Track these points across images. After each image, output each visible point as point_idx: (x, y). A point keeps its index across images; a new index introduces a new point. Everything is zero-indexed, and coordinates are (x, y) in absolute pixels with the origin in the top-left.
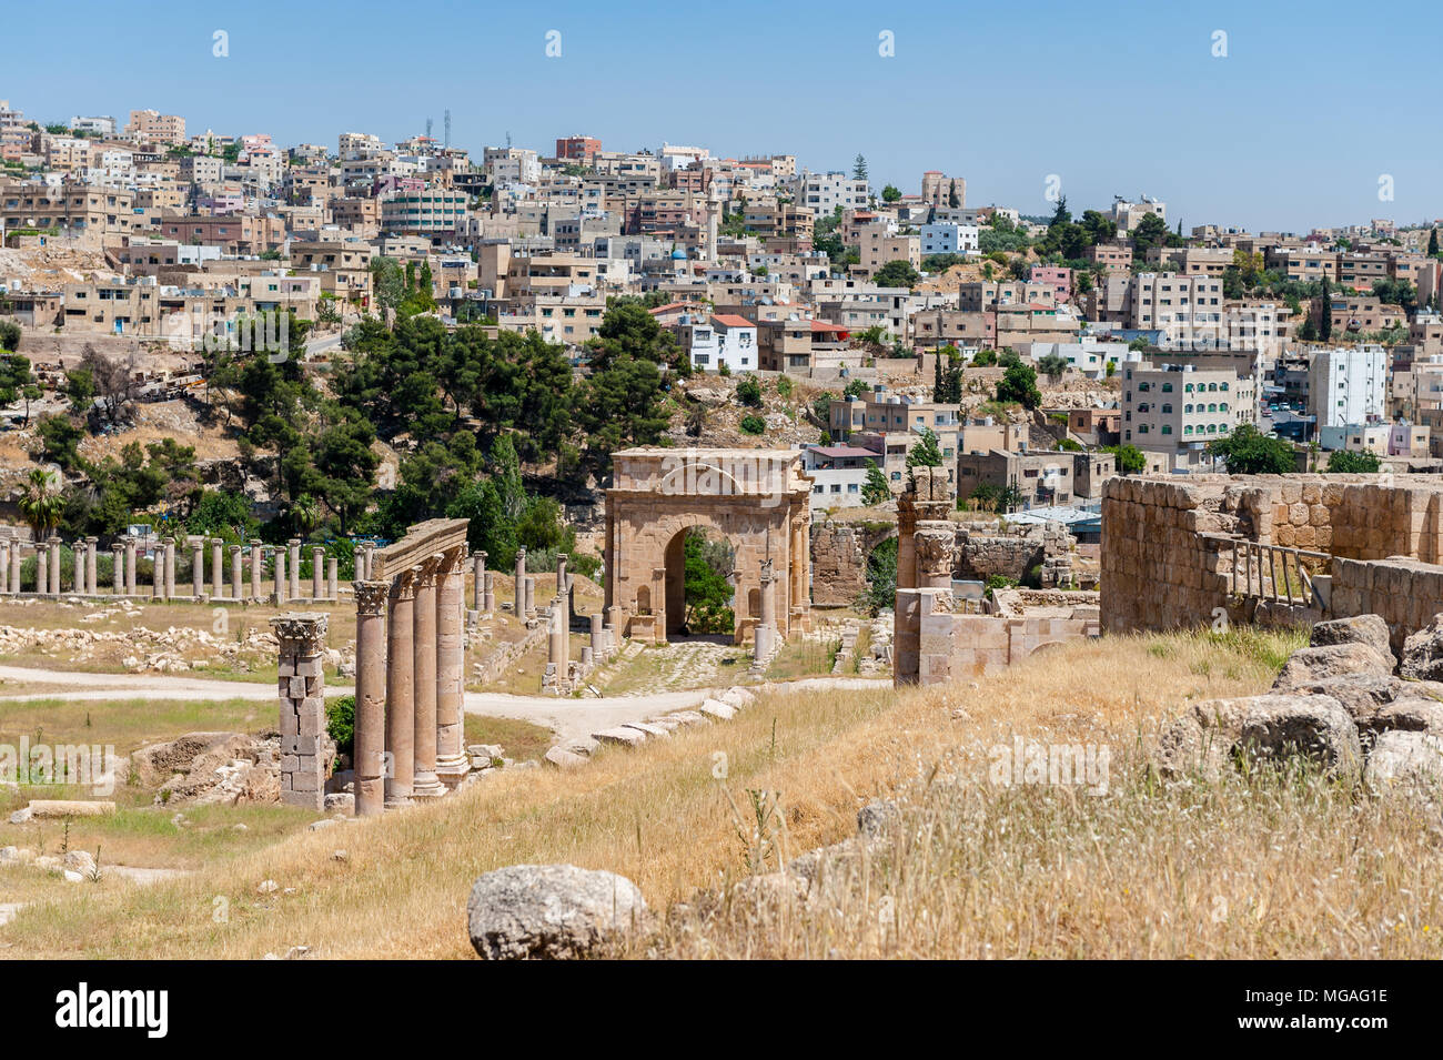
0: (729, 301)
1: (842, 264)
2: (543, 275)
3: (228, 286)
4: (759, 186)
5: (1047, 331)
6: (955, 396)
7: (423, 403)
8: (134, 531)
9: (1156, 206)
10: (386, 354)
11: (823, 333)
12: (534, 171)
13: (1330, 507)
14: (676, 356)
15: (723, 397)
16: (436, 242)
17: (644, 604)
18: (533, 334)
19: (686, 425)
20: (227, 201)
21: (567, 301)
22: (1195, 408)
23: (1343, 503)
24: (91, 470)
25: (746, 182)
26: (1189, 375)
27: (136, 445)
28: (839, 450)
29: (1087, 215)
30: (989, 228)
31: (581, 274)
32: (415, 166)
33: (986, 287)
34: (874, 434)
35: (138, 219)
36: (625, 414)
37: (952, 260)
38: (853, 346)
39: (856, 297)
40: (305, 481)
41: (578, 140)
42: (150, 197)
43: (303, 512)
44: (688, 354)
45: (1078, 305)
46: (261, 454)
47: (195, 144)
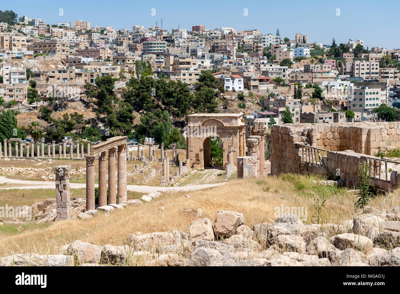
0: (237, 71)
1: (271, 60)
2: (183, 64)
3: (94, 69)
4: (249, 38)
5: (327, 78)
6: (300, 97)
7: (147, 101)
8: (66, 138)
9: (361, 42)
10: (137, 87)
11: (262, 79)
12: (185, 35)
13: (339, 133)
14: (220, 86)
15: (233, 98)
16: (158, 56)
17: (197, 158)
18: (179, 81)
19: (223, 106)
20: (100, 45)
21: (190, 71)
22: (369, 99)
23: (343, 132)
24: (54, 121)
25: (245, 37)
26: (367, 90)
27: (67, 114)
28: (266, 113)
29: (341, 45)
30: (313, 49)
31: (194, 64)
32: (152, 34)
33: (311, 66)
34: (276, 108)
35: (71, 50)
36: (205, 103)
37: (302, 58)
38: (271, 83)
39: (273, 69)
40: (114, 124)
41: (198, 26)
42: (79, 44)
43: (112, 132)
44: (224, 86)
45: (338, 70)
46: (102, 116)
47: (93, 29)
